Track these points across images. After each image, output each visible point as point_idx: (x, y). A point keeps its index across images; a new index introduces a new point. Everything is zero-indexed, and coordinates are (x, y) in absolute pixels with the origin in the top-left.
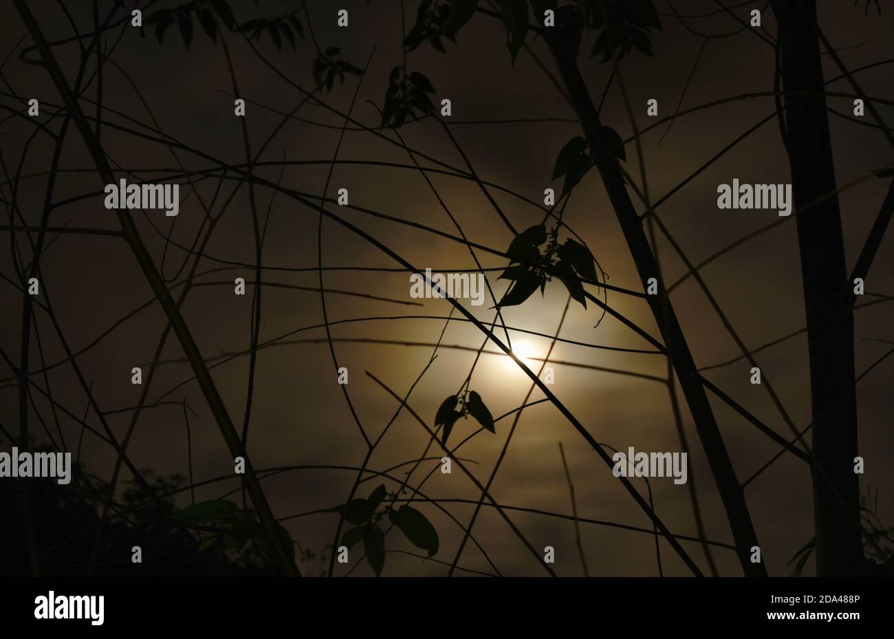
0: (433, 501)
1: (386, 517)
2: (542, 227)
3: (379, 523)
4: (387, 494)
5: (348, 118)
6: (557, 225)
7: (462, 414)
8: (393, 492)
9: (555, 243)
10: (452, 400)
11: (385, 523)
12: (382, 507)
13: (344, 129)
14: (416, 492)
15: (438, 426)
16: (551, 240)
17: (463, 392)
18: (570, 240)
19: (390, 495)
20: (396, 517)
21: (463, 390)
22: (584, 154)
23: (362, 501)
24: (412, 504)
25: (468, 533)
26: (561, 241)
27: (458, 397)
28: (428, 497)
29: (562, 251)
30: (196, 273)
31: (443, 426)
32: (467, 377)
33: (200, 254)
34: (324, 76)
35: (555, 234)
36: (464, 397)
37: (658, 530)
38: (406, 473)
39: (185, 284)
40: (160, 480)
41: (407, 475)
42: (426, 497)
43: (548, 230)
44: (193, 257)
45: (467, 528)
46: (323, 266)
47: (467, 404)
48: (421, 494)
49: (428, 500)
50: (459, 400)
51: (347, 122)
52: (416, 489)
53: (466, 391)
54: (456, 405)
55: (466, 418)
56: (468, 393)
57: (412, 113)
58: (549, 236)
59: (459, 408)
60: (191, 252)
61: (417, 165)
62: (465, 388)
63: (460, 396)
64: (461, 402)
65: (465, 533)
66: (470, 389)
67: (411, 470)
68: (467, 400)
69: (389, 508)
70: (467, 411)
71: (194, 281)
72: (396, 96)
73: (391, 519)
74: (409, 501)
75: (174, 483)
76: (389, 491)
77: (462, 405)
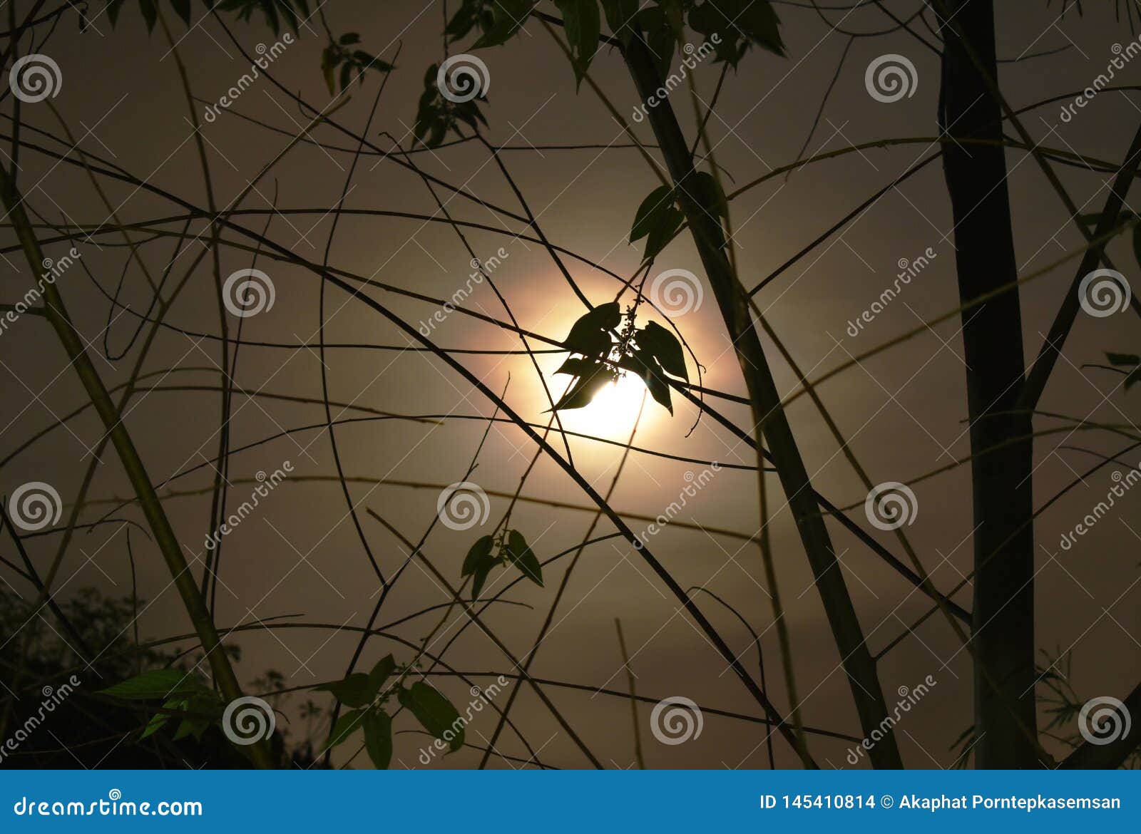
0: (460, 675)
1: (394, 698)
2: (614, 306)
3: (384, 705)
4: (396, 667)
5: (362, 141)
6: (635, 302)
7: (499, 560)
8: (403, 664)
9: (632, 327)
10: (486, 542)
11: (392, 706)
12: (388, 685)
13: (359, 152)
14: (437, 661)
15: (466, 577)
16: (627, 322)
17: (501, 532)
18: (651, 323)
19: (400, 668)
20: (406, 698)
21: (501, 529)
22: (673, 208)
23: (362, 676)
24: (429, 681)
25: (504, 717)
26: (641, 324)
27: (495, 537)
28: (454, 668)
29: (641, 338)
30: (140, 374)
31: (473, 576)
32: (506, 511)
33: (158, 323)
34: (337, 71)
35: (632, 315)
36: (502, 538)
37: (770, 720)
38: (422, 640)
39: (124, 389)
40: (108, 603)
41: (424, 642)
42: (451, 669)
43: (623, 310)
44: (148, 326)
45: (502, 710)
46: (325, 343)
47: (507, 547)
48: (443, 664)
49: (453, 673)
50: (496, 542)
51: (361, 145)
52: (437, 657)
53: (505, 530)
54: (491, 548)
55: (504, 566)
56: (507, 534)
57: (456, 128)
58: (624, 318)
59: (495, 552)
60: (145, 319)
61: (448, 216)
62: (503, 526)
63: (497, 536)
64: (498, 545)
65: (500, 716)
66: (510, 528)
67: (428, 635)
68: (506, 542)
69: (398, 685)
70: (506, 556)
71: (137, 385)
72: (433, 103)
73: (400, 698)
74: (426, 674)
75: (129, 608)
76: (398, 663)
77: (500, 548)
